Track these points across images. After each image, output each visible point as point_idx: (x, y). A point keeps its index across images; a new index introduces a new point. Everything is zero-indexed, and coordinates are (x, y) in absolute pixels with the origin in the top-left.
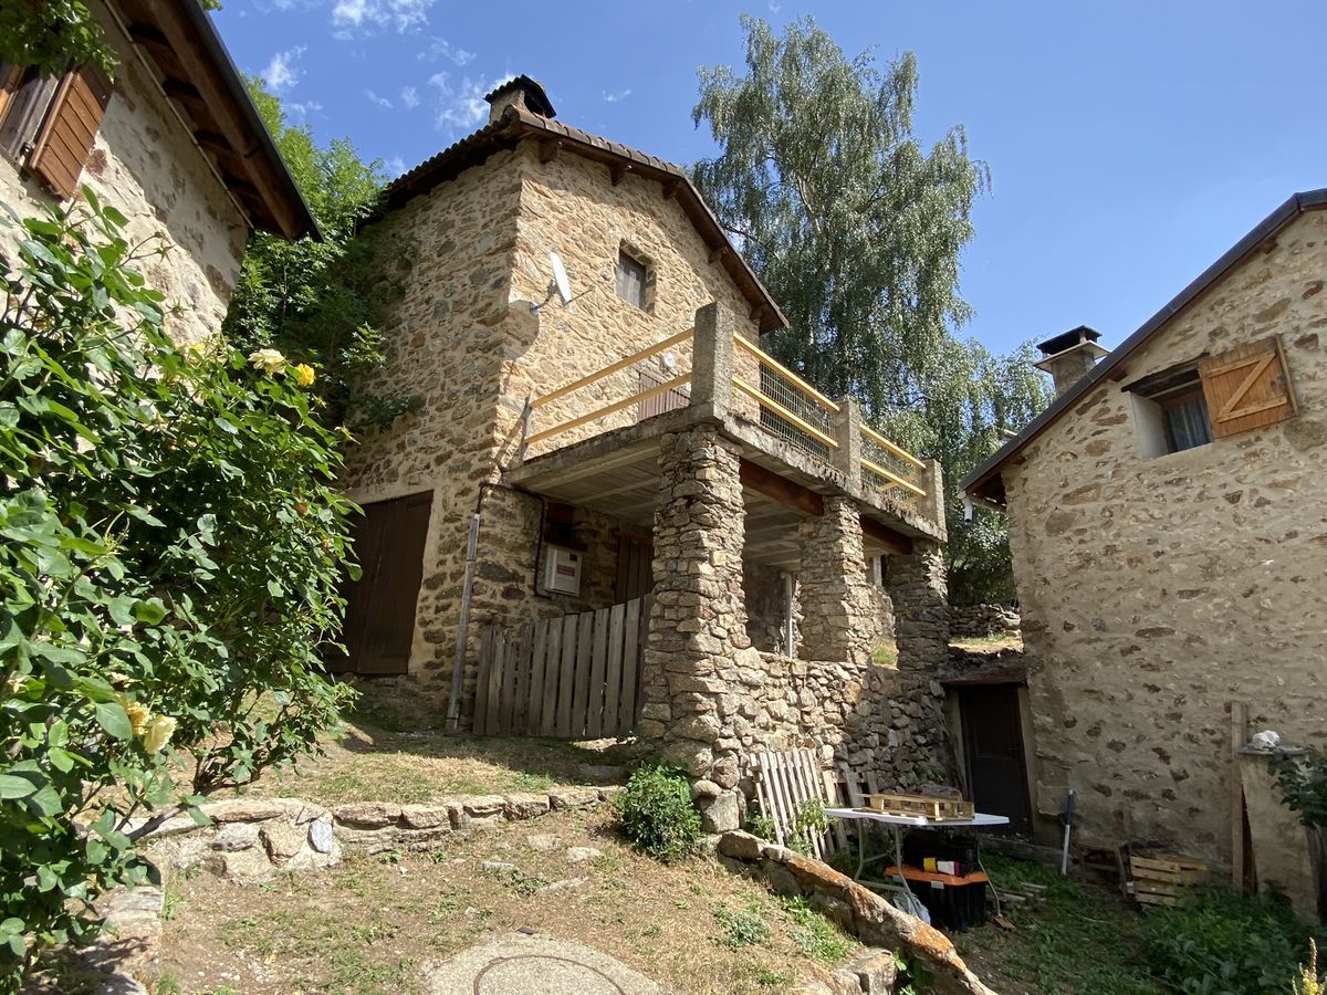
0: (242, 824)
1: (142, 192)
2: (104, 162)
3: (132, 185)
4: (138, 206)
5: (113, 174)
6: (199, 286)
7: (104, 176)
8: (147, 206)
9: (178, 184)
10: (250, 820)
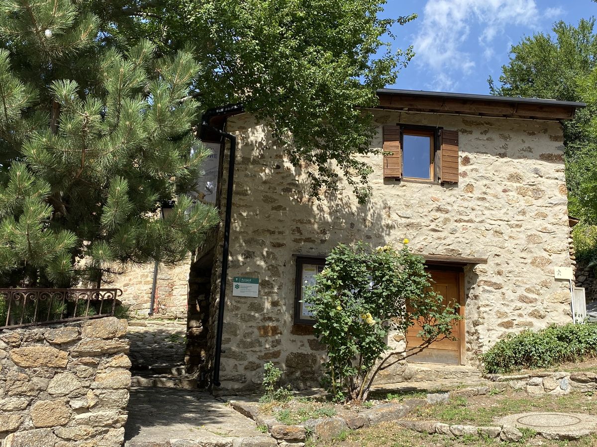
0: (537, 378)
1: (489, 155)
2: (469, 158)
3: (484, 156)
4: (490, 161)
5: (475, 159)
6: (539, 167)
7: (471, 162)
8: (494, 158)
9: (505, 138)
10: (540, 377)
